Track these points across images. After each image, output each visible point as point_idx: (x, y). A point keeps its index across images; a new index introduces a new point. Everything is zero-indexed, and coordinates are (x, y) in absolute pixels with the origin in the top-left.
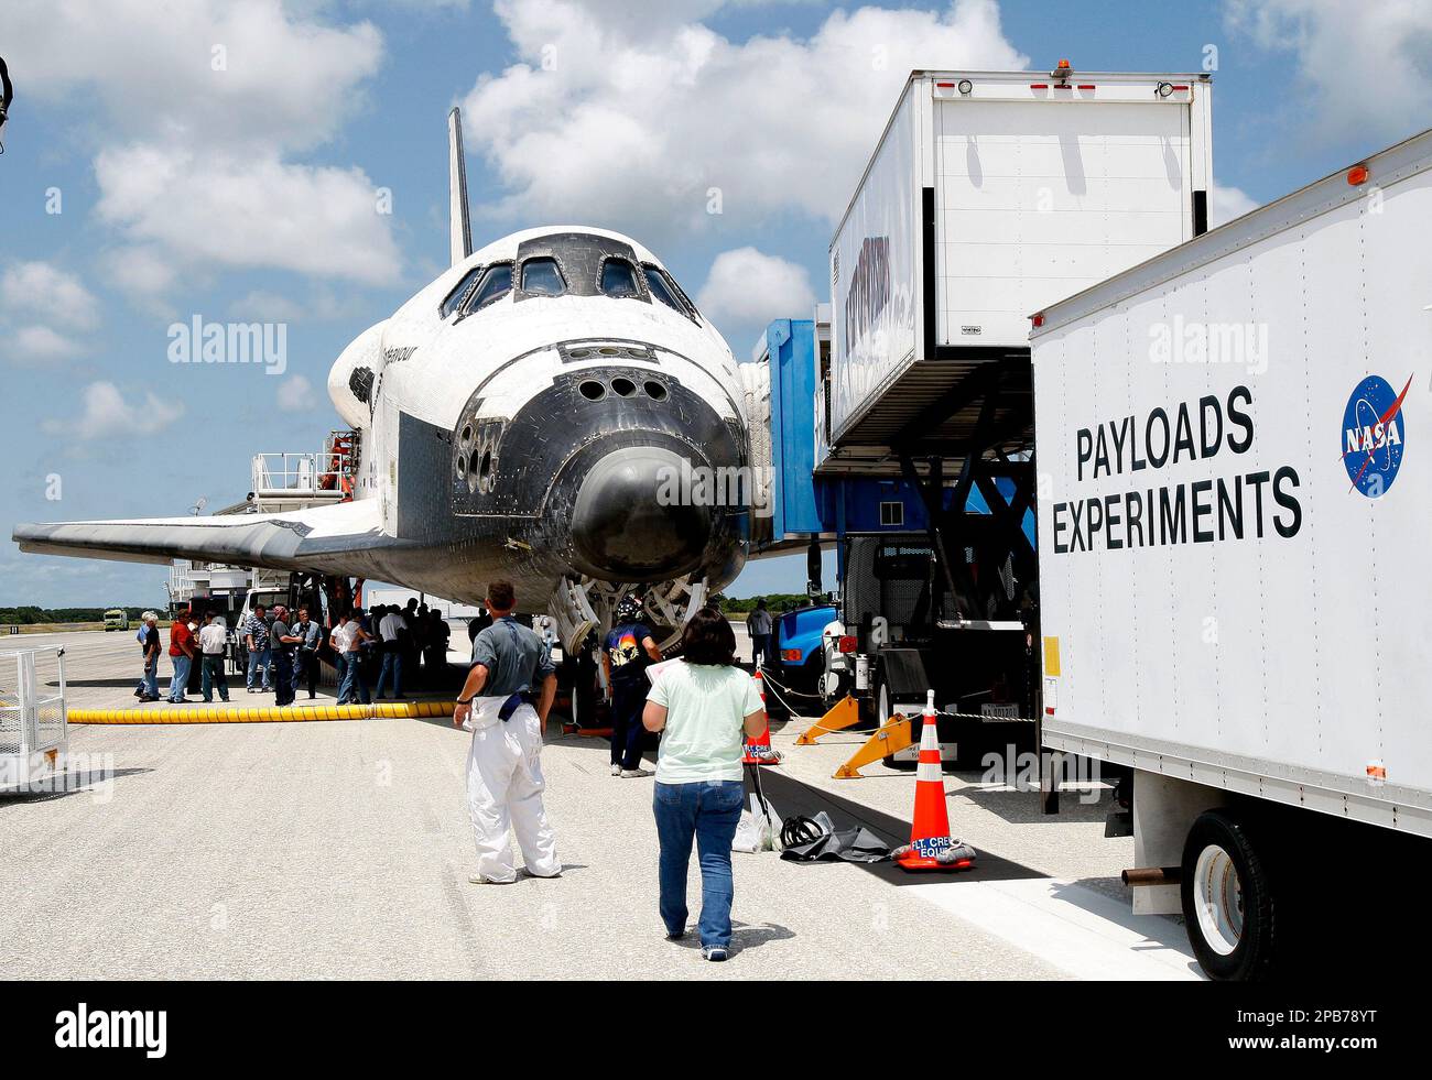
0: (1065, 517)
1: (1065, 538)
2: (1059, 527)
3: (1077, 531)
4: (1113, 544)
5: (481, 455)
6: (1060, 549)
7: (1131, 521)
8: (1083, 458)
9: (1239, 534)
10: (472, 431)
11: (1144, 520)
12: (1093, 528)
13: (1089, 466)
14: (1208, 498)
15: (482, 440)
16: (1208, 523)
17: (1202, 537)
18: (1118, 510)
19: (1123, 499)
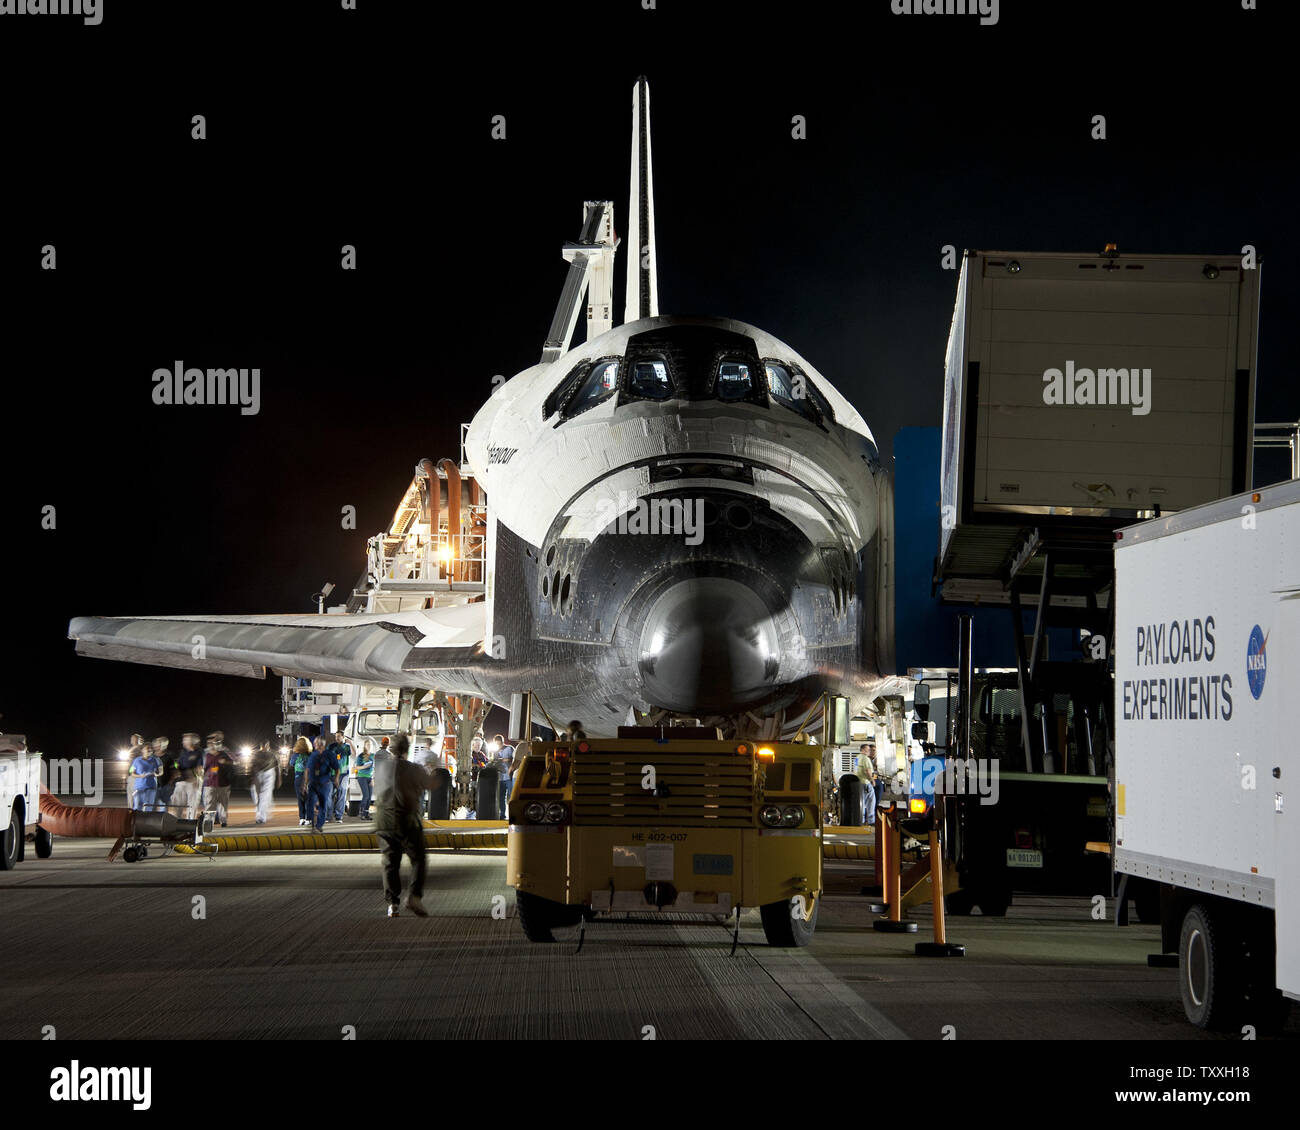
0: (1130, 692)
1: (1130, 710)
2: (1127, 699)
3: (1136, 704)
4: (1153, 716)
5: (563, 577)
6: (1127, 716)
7: (1163, 700)
8: (1140, 649)
9: (1208, 718)
10: (556, 551)
11: (1167, 700)
12: (1144, 702)
13: (1143, 654)
14: (1196, 689)
15: (565, 561)
16: (1196, 706)
17: (1193, 716)
18: (1156, 690)
19: (1158, 683)
